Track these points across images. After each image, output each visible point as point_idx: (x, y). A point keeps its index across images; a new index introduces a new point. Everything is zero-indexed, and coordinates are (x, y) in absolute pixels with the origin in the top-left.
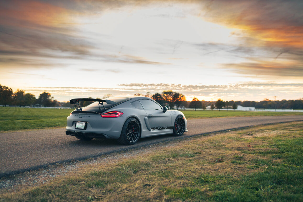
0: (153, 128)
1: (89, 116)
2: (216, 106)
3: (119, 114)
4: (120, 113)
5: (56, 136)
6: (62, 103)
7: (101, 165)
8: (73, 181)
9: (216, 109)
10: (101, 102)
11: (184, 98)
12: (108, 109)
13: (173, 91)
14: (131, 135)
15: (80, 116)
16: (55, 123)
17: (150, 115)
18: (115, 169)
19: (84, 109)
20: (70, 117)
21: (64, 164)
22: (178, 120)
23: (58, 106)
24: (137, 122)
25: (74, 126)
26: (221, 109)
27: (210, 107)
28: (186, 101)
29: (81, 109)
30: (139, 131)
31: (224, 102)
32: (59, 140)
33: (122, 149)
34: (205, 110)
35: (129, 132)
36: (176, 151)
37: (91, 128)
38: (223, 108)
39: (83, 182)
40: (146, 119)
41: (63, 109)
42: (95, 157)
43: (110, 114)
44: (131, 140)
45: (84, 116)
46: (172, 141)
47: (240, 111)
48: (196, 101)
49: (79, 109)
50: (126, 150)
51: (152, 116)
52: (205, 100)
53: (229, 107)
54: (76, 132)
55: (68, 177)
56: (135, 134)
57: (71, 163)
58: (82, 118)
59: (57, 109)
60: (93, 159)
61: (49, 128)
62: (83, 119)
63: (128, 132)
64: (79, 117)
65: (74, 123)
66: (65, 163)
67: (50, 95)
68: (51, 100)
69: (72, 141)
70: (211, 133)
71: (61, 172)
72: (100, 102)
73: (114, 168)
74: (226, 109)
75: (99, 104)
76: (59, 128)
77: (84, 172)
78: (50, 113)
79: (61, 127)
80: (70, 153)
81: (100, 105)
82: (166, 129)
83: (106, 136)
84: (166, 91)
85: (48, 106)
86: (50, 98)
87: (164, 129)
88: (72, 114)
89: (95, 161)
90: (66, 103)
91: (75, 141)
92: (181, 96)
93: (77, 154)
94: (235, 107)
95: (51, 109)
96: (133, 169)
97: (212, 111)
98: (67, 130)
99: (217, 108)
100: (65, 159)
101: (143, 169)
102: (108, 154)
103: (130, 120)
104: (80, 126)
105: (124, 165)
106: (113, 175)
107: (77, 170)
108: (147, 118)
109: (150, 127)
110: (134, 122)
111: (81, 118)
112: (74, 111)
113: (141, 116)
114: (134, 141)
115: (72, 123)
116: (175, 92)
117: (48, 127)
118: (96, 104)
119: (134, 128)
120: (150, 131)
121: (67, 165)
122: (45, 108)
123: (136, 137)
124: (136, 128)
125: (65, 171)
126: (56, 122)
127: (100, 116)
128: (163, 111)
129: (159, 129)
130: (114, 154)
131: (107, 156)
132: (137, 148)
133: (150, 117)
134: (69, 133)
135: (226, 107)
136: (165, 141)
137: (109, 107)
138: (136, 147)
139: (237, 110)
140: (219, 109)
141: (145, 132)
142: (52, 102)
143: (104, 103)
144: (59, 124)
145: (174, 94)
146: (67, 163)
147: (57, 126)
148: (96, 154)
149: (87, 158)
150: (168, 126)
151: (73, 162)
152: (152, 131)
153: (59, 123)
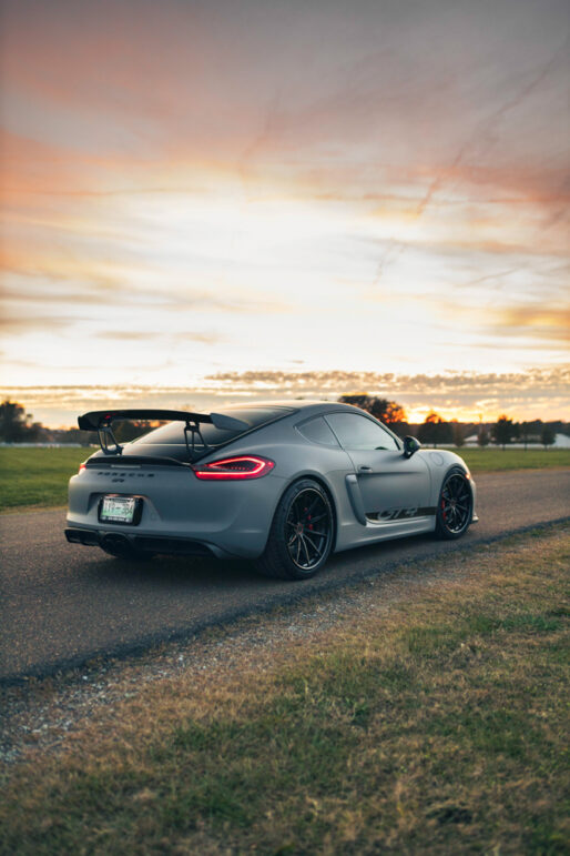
0: (374, 516)
1: (151, 475)
2: (493, 436)
3: (260, 465)
4: (263, 464)
5: (34, 541)
6: (56, 432)
7: (211, 679)
8: (100, 791)
9: (494, 446)
10: (192, 424)
11: (402, 413)
12: (217, 449)
13: (371, 394)
14: (302, 544)
15: (115, 474)
16: (32, 492)
17: (363, 468)
18: (275, 704)
19: (129, 448)
20: (81, 478)
21: (59, 678)
22: (452, 483)
23: (45, 440)
24: (324, 496)
25: (95, 509)
26: (507, 446)
27: (475, 438)
28: (405, 424)
29: (119, 450)
30: (327, 527)
31: (517, 424)
32: (43, 558)
33: (274, 597)
34: (463, 447)
35: (295, 533)
36: (476, 605)
37: (158, 517)
38: (514, 443)
39: (146, 794)
40: (353, 483)
41: (60, 449)
42: (180, 638)
43: (229, 466)
44: (303, 560)
45: (131, 475)
46: (438, 558)
47: (561, 450)
48: (436, 421)
49: (112, 447)
50: (290, 604)
51: (370, 471)
52: (460, 420)
53: (530, 437)
54: (102, 532)
55: (73, 762)
56: (315, 538)
57: (88, 674)
58: (122, 481)
59: (41, 448)
60: (173, 648)
61: (15, 509)
62: (128, 484)
63: (290, 531)
64: (114, 477)
65: (94, 499)
66: (64, 674)
67: (21, 410)
68: (24, 423)
69: (86, 564)
70: (550, 524)
71: (45, 726)
72: (188, 424)
73: (269, 698)
74: (522, 446)
75: (186, 430)
76: (42, 510)
77: (148, 731)
78: (21, 460)
79: (53, 505)
80: (82, 618)
81: (189, 433)
82: (415, 515)
83: (212, 547)
84: (350, 394)
85: (16, 441)
86: (23, 417)
87: (409, 516)
88: (87, 467)
89: (185, 659)
90: (68, 432)
91: (100, 562)
92: (394, 409)
93: (109, 626)
94: (548, 439)
95: (26, 449)
96: (348, 700)
97: (483, 450)
98: (71, 524)
99: (497, 442)
100: (64, 656)
101: (387, 702)
102: (227, 624)
103: (297, 487)
104: (118, 509)
105: (306, 683)
106: (273, 742)
107: (113, 714)
108: (353, 478)
109: (362, 511)
110: (312, 495)
111: (119, 483)
112: (94, 455)
113: (333, 473)
114: (313, 564)
115: (87, 499)
116: (376, 398)
117: (11, 506)
118: (175, 428)
119: (313, 516)
120: (365, 524)
121: (69, 682)
122: (9, 446)
123: (318, 550)
124: (318, 518)
125: (64, 720)
126: (36, 490)
127: (192, 474)
128: (402, 451)
129: (392, 518)
130: (250, 622)
131: (227, 634)
132: (328, 593)
133: (363, 474)
134: (75, 535)
135: (523, 437)
136: (415, 561)
137: (222, 441)
138: (323, 589)
139: (554, 446)
140: (501, 446)
141: (350, 531)
142: (27, 428)
143: (203, 426)
144: (44, 497)
145: (372, 402)
146: (70, 675)
147: (38, 501)
148: (181, 625)
149: (150, 647)
150: (422, 506)
151: (95, 670)
152: (371, 524)
153: (46, 493)
